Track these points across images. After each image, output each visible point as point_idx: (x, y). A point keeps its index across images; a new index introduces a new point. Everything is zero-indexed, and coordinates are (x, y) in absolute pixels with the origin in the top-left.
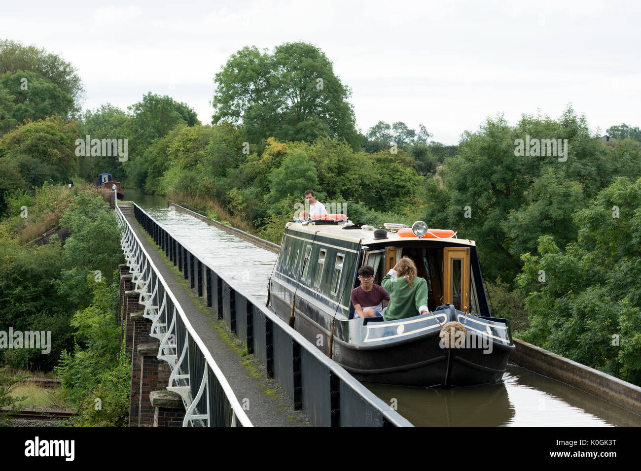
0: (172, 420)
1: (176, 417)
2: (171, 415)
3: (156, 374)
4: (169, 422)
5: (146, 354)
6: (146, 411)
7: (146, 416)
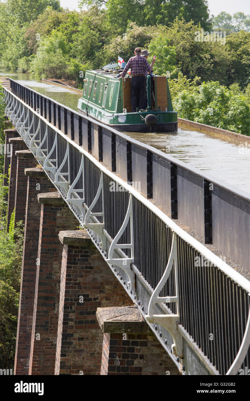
0: (80, 256)
1: (83, 253)
2: (79, 252)
3: (55, 219)
4: (77, 258)
6: (45, 253)
7: (45, 258)
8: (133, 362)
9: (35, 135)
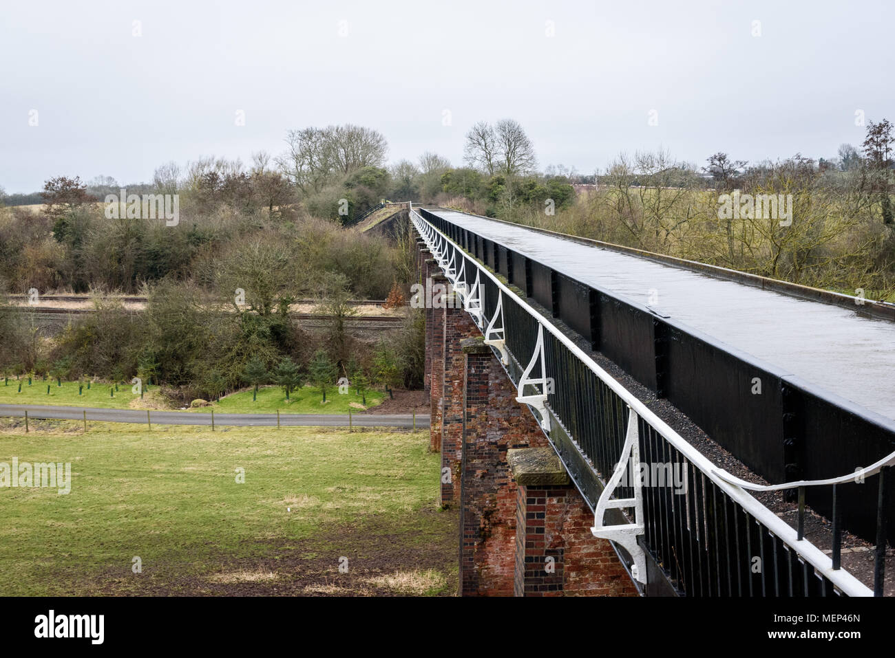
9: (438, 248)
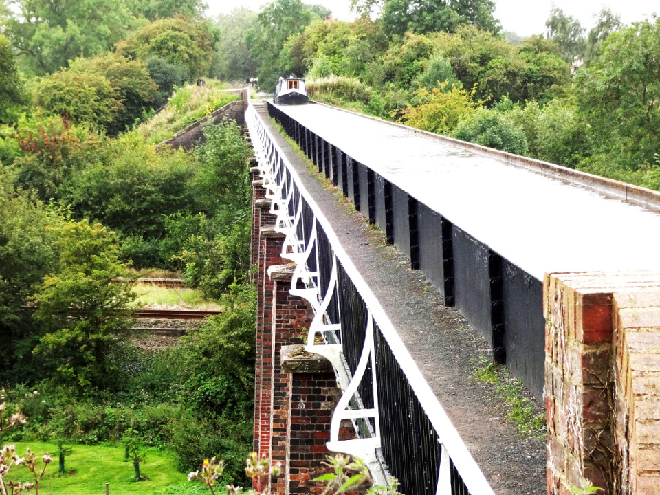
5: (268, 235)
8: (320, 405)
